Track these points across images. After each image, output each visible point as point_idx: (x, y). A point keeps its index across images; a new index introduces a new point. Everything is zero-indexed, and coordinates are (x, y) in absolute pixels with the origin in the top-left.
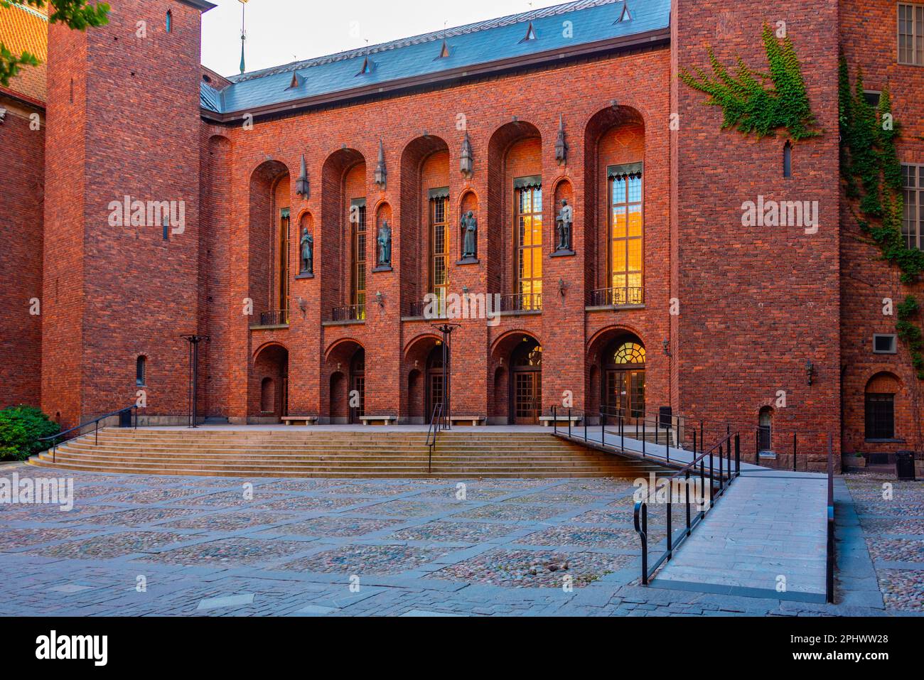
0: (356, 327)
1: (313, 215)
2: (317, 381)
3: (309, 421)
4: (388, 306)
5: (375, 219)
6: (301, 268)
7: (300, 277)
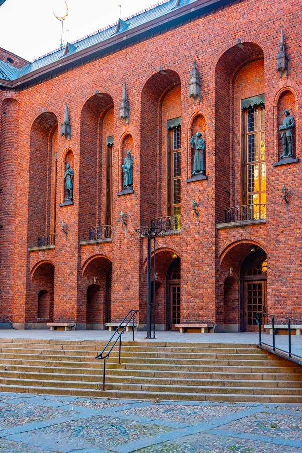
0: (105, 244)
1: (74, 153)
2: (75, 292)
3: (68, 327)
4: (130, 225)
5: (120, 149)
6: (65, 197)
7: (63, 205)
